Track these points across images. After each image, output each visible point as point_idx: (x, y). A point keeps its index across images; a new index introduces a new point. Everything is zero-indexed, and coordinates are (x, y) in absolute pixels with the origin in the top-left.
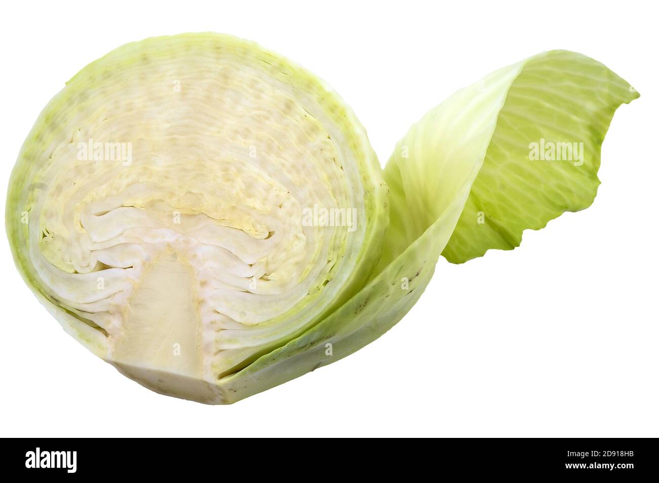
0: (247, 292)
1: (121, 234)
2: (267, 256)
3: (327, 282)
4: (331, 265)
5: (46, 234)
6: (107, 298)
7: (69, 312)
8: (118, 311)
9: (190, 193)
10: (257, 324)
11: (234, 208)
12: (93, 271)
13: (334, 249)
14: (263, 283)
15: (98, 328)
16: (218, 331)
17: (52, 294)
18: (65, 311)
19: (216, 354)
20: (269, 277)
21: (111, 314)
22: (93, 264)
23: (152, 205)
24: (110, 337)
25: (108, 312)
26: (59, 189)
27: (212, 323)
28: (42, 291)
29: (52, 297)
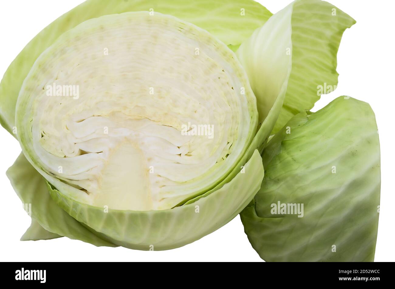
0: (178, 163)
1: (94, 133)
2: (189, 141)
3: (228, 155)
4: (230, 145)
5: (44, 134)
6: (87, 171)
7: (62, 181)
8: (95, 179)
9: (137, 106)
10: (186, 182)
11: (166, 114)
12: (77, 155)
13: (231, 136)
14: (187, 157)
15: (83, 189)
16: (161, 187)
17: (50, 171)
18: (59, 180)
19: (161, 201)
20: (191, 154)
21: (90, 181)
22: (77, 151)
23: (113, 114)
24: (90, 194)
25: (88, 179)
26: (51, 108)
27: (157, 182)
28: (43, 169)
29: (50, 172)
